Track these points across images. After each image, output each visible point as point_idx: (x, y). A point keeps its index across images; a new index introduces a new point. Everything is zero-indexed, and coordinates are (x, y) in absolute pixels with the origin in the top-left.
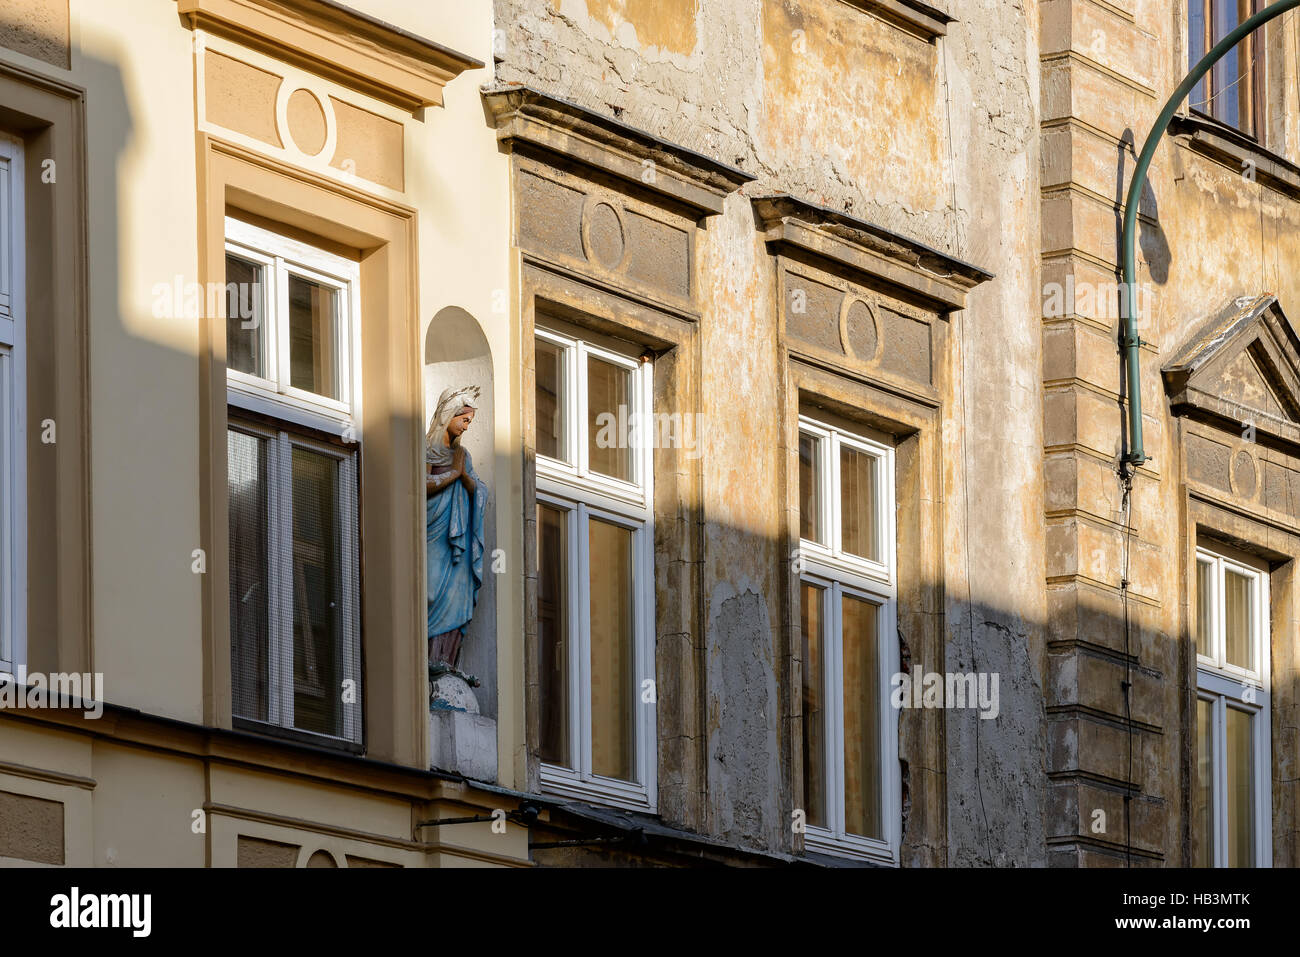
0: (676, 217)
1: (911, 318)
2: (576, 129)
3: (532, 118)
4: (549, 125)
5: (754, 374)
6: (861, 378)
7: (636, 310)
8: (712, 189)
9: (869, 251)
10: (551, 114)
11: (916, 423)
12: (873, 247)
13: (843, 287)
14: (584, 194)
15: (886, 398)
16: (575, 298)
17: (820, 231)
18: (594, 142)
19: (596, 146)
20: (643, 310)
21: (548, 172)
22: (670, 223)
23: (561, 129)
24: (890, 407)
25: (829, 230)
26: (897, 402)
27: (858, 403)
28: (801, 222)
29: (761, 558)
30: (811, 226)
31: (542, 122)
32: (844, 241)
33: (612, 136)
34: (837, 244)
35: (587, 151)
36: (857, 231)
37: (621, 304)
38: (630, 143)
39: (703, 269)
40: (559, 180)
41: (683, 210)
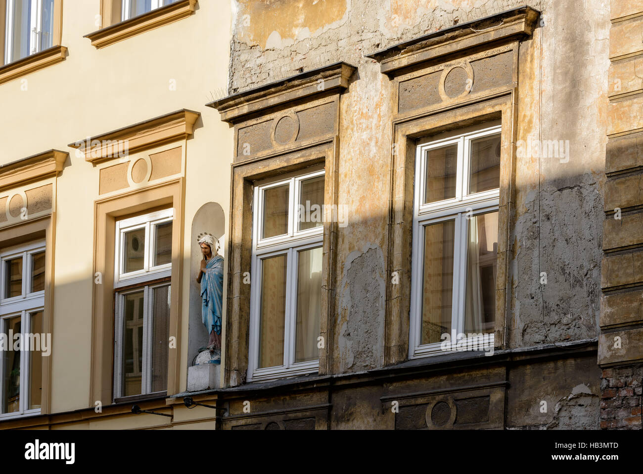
0: (326, 99)
1: (499, 54)
2: (248, 101)
3: (227, 110)
4: (236, 107)
5: (379, 144)
6: (448, 108)
7: (299, 154)
8: (330, 78)
9: (439, 45)
10: (230, 104)
11: (497, 109)
12: (438, 43)
13: (441, 68)
14: (273, 119)
15: (472, 108)
16: (264, 167)
17: (403, 56)
18: (260, 99)
19: (262, 100)
20: (304, 152)
21: (253, 122)
22: (324, 103)
23: (242, 105)
24: (474, 111)
25: (407, 52)
26: (481, 105)
27: (450, 121)
28: (389, 59)
29: (380, 229)
30: (396, 57)
31: (232, 108)
32: (422, 50)
33: (262, 93)
34: (417, 54)
35: (258, 105)
36: (420, 43)
37: (290, 156)
38: (273, 90)
39: (346, 112)
40: (260, 121)
41: (329, 93)
